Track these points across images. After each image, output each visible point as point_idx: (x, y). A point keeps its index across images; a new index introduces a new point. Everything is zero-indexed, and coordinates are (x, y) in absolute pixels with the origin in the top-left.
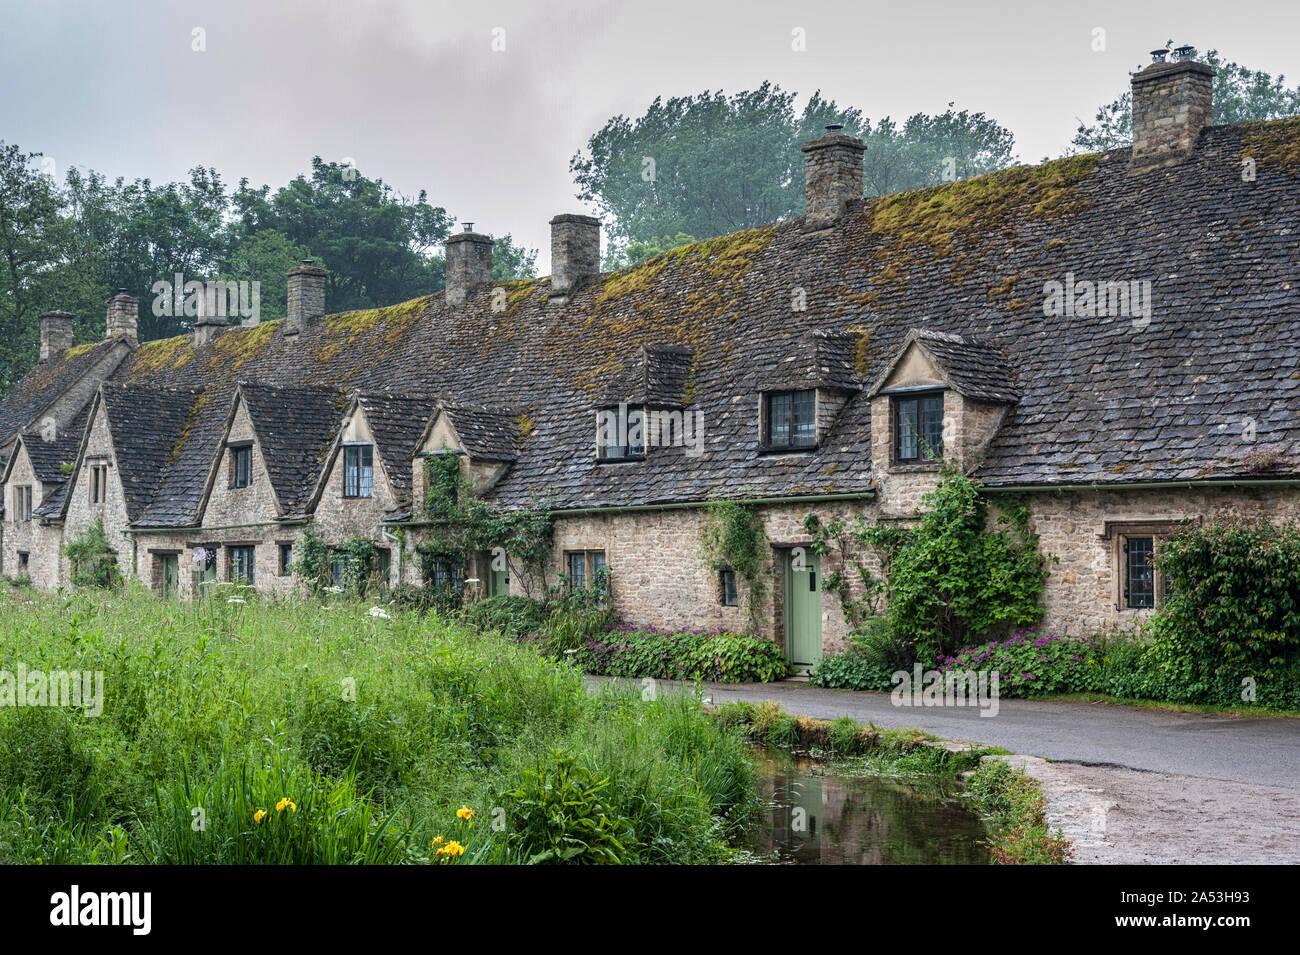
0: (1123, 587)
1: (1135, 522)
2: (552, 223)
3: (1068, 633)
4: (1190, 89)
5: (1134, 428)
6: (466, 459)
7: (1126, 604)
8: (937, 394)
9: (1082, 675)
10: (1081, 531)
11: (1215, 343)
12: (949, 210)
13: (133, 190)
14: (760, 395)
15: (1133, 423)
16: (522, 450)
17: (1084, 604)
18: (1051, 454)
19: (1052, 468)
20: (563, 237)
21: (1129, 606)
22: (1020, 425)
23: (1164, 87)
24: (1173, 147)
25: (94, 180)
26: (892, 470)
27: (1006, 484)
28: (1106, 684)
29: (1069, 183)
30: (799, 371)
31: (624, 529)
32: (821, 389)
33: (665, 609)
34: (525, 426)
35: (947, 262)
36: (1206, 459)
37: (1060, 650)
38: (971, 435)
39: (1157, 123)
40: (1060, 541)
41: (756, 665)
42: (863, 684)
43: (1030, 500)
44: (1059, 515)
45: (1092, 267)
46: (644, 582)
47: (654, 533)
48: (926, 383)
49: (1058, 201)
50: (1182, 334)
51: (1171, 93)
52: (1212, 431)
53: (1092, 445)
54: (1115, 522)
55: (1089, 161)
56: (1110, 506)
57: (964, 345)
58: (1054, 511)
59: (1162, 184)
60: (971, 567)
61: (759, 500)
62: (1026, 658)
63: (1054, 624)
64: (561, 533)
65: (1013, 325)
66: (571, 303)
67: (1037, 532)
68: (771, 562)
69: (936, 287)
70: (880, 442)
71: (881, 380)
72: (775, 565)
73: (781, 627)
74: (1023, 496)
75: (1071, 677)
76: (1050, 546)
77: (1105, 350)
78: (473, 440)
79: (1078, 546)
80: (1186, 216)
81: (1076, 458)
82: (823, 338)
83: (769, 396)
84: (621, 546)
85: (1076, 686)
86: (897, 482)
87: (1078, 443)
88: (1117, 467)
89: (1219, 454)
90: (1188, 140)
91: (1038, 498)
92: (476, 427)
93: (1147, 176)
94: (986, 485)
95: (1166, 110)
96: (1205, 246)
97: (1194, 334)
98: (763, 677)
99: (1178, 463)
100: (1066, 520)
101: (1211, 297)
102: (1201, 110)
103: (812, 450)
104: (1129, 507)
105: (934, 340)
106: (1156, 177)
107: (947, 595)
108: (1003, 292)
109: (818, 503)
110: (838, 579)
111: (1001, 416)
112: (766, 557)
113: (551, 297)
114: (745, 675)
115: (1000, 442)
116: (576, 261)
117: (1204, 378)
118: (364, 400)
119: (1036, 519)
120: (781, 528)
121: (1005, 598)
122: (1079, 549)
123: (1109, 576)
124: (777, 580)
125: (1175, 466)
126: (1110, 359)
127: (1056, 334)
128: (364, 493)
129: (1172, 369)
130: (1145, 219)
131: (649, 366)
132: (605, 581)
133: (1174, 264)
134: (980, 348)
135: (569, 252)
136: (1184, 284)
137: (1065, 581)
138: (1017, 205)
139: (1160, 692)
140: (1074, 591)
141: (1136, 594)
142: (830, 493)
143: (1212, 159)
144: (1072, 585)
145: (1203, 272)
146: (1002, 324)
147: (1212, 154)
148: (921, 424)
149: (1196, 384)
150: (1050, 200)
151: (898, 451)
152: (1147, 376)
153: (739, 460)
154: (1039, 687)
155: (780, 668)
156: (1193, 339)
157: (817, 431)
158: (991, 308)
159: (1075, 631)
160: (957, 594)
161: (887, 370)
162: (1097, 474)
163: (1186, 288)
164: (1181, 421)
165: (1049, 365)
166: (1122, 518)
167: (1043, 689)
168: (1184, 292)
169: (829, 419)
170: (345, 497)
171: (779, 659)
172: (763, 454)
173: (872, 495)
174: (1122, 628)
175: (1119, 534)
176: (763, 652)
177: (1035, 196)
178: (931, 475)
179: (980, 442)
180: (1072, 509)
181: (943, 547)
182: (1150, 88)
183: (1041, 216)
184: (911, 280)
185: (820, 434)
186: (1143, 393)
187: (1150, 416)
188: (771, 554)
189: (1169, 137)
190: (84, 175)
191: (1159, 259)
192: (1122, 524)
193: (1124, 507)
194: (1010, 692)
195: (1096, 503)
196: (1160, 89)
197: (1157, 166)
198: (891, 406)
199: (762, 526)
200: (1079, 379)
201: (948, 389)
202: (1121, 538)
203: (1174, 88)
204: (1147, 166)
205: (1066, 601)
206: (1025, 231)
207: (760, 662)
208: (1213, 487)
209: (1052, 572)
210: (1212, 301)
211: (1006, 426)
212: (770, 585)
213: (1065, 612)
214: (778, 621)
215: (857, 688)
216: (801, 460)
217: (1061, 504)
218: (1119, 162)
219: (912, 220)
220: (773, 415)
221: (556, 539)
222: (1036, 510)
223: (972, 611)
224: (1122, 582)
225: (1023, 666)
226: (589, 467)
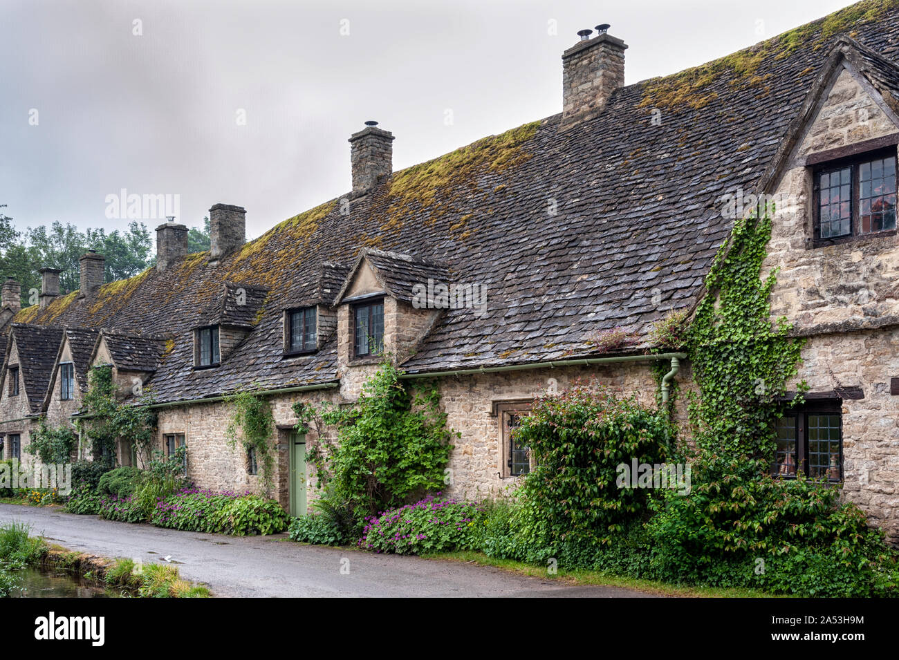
0: (507, 458)
1: (515, 400)
2: (210, 211)
3: (467, 498)
4: (604, 57)
5: (525, 321)
6: (114, 370)
7: (509, 472)
8: (378, 300)
9: (466, 535)
10: (477, 410)
11: (598, 248)
12: (437, 174)
13: (95, 235)
14: (284, 312)
15: (526, 318)
16: (162, 364)
17: (478, 472)
18: (462, 345)
19: (459, 356)
20: (217, 220)
21: (512, 474)
22: (448, 324)
23: (586, 59)
24: (591, 107)
25: (70, 230)
26: (350, 364)
27: (421, 372)
28: (483, 544)
29: (516, 145)
30: (308, 293)
31: (195, 416)
32: (319, 304)
33: (218, 477)
34: (169, 347)
35: (428, 210)
36: (572, 342)
37: (454, 513)
38: (404, 333)
39: (580, 88)
40: (462, 419)
41: (259, 521)
42: (318, 539)
43: (441, 385)
44: (461, 397)
45: (522, 201)
46: (207, 457)
47: (211, 419)
48: (372, 291)
49: (509, 156)
50: (574, 244)
51: (590, 62)
52: (583, 319)
53: (493, 337)
54: (500, 401)
55: (534, 126)
56: (497, 387)
57: (411, 263)
58: (458, 394)
59: (581, 134)
60: (393, 441)
61: (268, 391)
62: (424, 520)
63: (457, 491)
64: (161, 421)
65: (461, 250)
66: (221, 265)
67: (446, 412)
68: (277, 440)
69: (419, 228)
70: (343, 342)
71: (342, 291)
72: (280, 442)
73: (286, 491)
74: (435, 381)
75: (458, 536)
76: (456, 423)
77: (517, 262)
78: (122, 356)
79: (474, 422)
80: (593, 155)
81: (478, 348)
82: (332, 268)
83: (291, 312)
84: (194, 429)
85: (462, 545)
86: (354, 373)
87: (482, 336)
88: (504, 353)
89: (583, 338)
90: (602, 99)
91: (446, 383)
92: (128, 347)
93: (569, 131)
94: (407, 373)
95: (586, 77)
96: (603, 175)
97: (585, 243)
98: (263, 531)
99: (549, 347)
100: (466, 400)
101: (601, 213)
102: (614, 75)
103: (314, 352)
104: (511, 388)
105: (382, 257)
106: (576, 131)
107: (371, 466)
108: (460, 227)
109: (305, 393)
110: (315, 453)
111: (434, 318)
112: (273, 437)
113: (210, 261)
114: (250, 529)
115: (431, 339)
116: (226, 237)
117: (585, 277)
118: (70, 332)
119: (445, 401)
120: (283, 414)
121: (417, 467)
122: (475, 425)
123: (496, 448)
124: (281, 454)
125: (546, 350)
126: (520, 268)
127: (488, 253)
128: (70, 397)
129: (563, 272)
130: (564, 161)
131: (228, 297)
132: (183, 457)
133: (579, 191)
134: (427, 266)
135: (221, 230)
136: (583, 205)
137: (465, 452)
138: (481, 164)
139: (521, 554)
140: (471, 461)
141: (516, 464)
142: (309, 384)
143: (618, 111)
144: (470, 456)
145: (599, 194)
146: (455, 250)
147: (618, 107)
148: (371, 325)
149: (579, 282)
150: (503, 157)
151: (356, 349)
152: (543, 279)
153: (270, 363)
154: (429, 547)
155: (279, 522)
156: (582, 247)
157: (318, 338)
158: (450, 239)
159: (472, 497)
160: (380, 465)
161: (346, 282)
162: (489, 359)
163: (584, 208)
164: (561, 313)
165: (478, 278)
166: (505, 397)
167: (433, 548)
168: (581, 211)
169: (328, 328)
170: (62, 400)
171: (279, 516)
172: (285, 357)
173: (335, 385)
174: (505, 493)
175: (504, 412)
176: (267, 511)
177: (493, 156)
178: (376, 367)
179: (414, 338)
180: (470, 391)
181: (372, 426)
182: (575, 61)
183: (495, 169)
184: (405, 225)
185: (320, 341)
186: (537, 292)
187: (539, 310)
188: (277, 434)
189: (588, 99)
190: (64, 226)
191: (568, 189)
192: (505, 402)
193: (507, 388)
194: (409, 550)
195: (487, 385)
196: (583, 60)
197: (579, 122)
198: (350, 312)
199: (271, 412)
200: (495, 286)
201: (386, 295)
202: (505, 415)
203: (593, 58)
204: (571, 123)
205: (465, 470)
206: (482, 182)
207: (261, 519)
208: (573, 366)
209: (456, 445)
210: (601, 216)
211: (439, 326)
212: (276, 458)
213: (463, 479)
214: (282, 486)
215: (313, 543)
216: (305, 360)
217: (462, 386)
218: (554, 124)
219: (414, 184)
220: (294, 328)
221: (159, 425)
222: (445, 392)
223: (393, 479)
224: (507, 453)
225: (421, 526)
226: (189, 373)
